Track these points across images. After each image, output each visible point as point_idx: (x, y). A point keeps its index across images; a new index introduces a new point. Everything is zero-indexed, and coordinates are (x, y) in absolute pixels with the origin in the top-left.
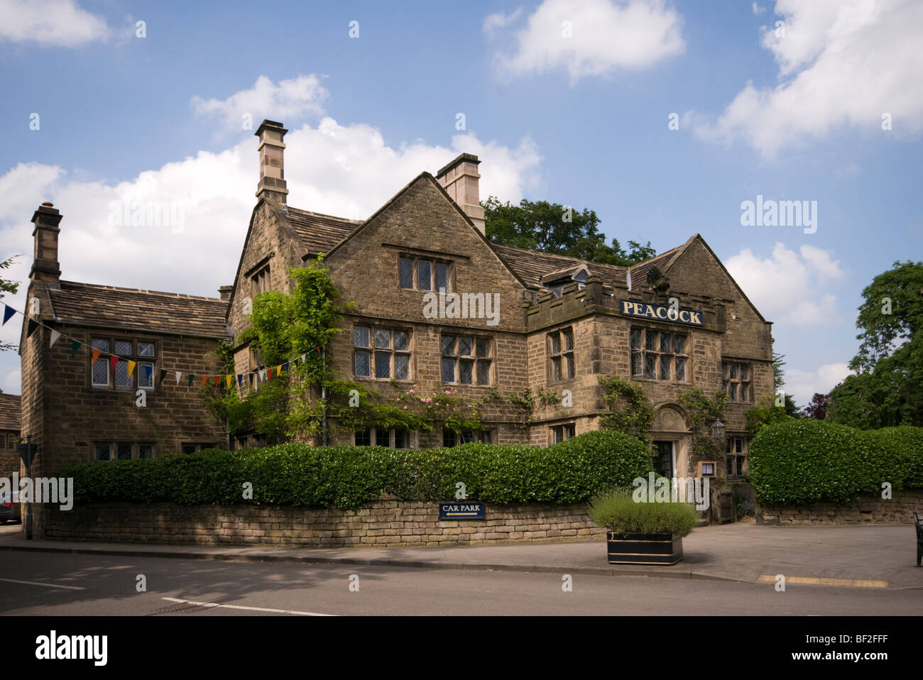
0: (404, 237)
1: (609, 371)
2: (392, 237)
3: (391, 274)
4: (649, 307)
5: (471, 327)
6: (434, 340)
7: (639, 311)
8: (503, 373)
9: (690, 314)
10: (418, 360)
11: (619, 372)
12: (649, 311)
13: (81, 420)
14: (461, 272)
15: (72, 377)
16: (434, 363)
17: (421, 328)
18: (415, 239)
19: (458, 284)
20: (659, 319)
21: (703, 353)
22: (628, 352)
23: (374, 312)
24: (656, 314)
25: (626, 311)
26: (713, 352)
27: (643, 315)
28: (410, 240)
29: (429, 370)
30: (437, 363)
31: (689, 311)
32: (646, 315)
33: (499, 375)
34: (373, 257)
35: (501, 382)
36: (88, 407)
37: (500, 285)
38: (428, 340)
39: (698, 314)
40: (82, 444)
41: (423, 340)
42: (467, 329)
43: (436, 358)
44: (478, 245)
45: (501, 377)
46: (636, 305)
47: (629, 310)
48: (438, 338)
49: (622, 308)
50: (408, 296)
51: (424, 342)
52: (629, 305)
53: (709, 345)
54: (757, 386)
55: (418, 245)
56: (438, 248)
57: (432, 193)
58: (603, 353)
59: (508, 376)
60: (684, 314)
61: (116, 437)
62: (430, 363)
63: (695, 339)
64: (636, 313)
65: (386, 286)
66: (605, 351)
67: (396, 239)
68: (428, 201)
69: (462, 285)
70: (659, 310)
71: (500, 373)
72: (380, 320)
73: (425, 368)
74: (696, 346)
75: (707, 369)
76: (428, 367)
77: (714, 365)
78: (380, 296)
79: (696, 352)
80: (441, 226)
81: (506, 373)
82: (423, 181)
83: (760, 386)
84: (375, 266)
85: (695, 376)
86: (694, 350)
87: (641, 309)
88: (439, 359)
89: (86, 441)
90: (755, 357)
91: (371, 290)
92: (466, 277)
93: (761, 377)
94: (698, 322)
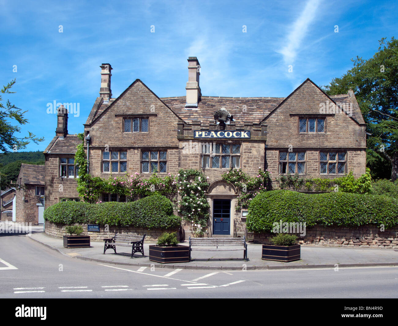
0: (126, 110)
1: (186, 166)
2: (120, 111)
3: (119, 127)
4: (213, 132)
5: (156, 147)
6: (137, 154)
7: (205, 135)
8: (171, 166)
9: (241, 133)
10: (129, 164)
11: (192, 166)
12: (212, 134)
14: (152, 121)
16: (137, 164)
17: (131, 150)
18: (130, 110)
19: (150, 127)
20: (219, 138)
21: (251, 152)
22: (198, 156)
24: (217, 135)
25: (197, 136)
26: (258, 151)
27: (208, 136)
28: (128, 111)
29: (134, 168)
30: (138, 164)
31: (240, 131)
32: (210, 137)
33: (169, 168)
34: (111, 121)
35: (169, 171)
37: (172, 125)
38: (135, 154)
39: (247, 132)
41: (132, 154)
42: (154, 148)
43: (137, 162)
44: (162, 108)
45: (170, 169)
46: (204, 133)
47: (199, 135)
48: (139, 153)
49: (195, 135)
50: (126, 136)
51: (132, 155)
52: (199, 133)
53: (255, 147)
54: (350, 164)
55: (132, 113)
56: (141, 113)
57: (141, 88)
58: (183, 158)
59: (174, 168)
60: (237, 134)
61: (67, 196)
62: (135, 164)
63: (244, 145)
64: (203, 136)
65: (116, 133)
66: (184, 157)
67: (121, 112)
68: (138, 92)
69: (153, 128)
70: (218, 133)
71: (170, 167)
72: (114, 148)
73: (132, 167)
74: (245, 149)
75: (252, 161)
76: (134, 166)
77: (259, 158)
78: (113, 138)
79: (245, 152)
80: (144, 102)
81: (173, 167)
82: (137, 83)
83: (354, 164)
84: (112, 125)
85: (243, 165)
86: (243, 151)
87: (207, 134)
88: (139, 163)
89: (58, 198)
90: (350, 146)
91: (110, 136)
92: (155, 123)
93: (355, 158)
94: (247, 136)
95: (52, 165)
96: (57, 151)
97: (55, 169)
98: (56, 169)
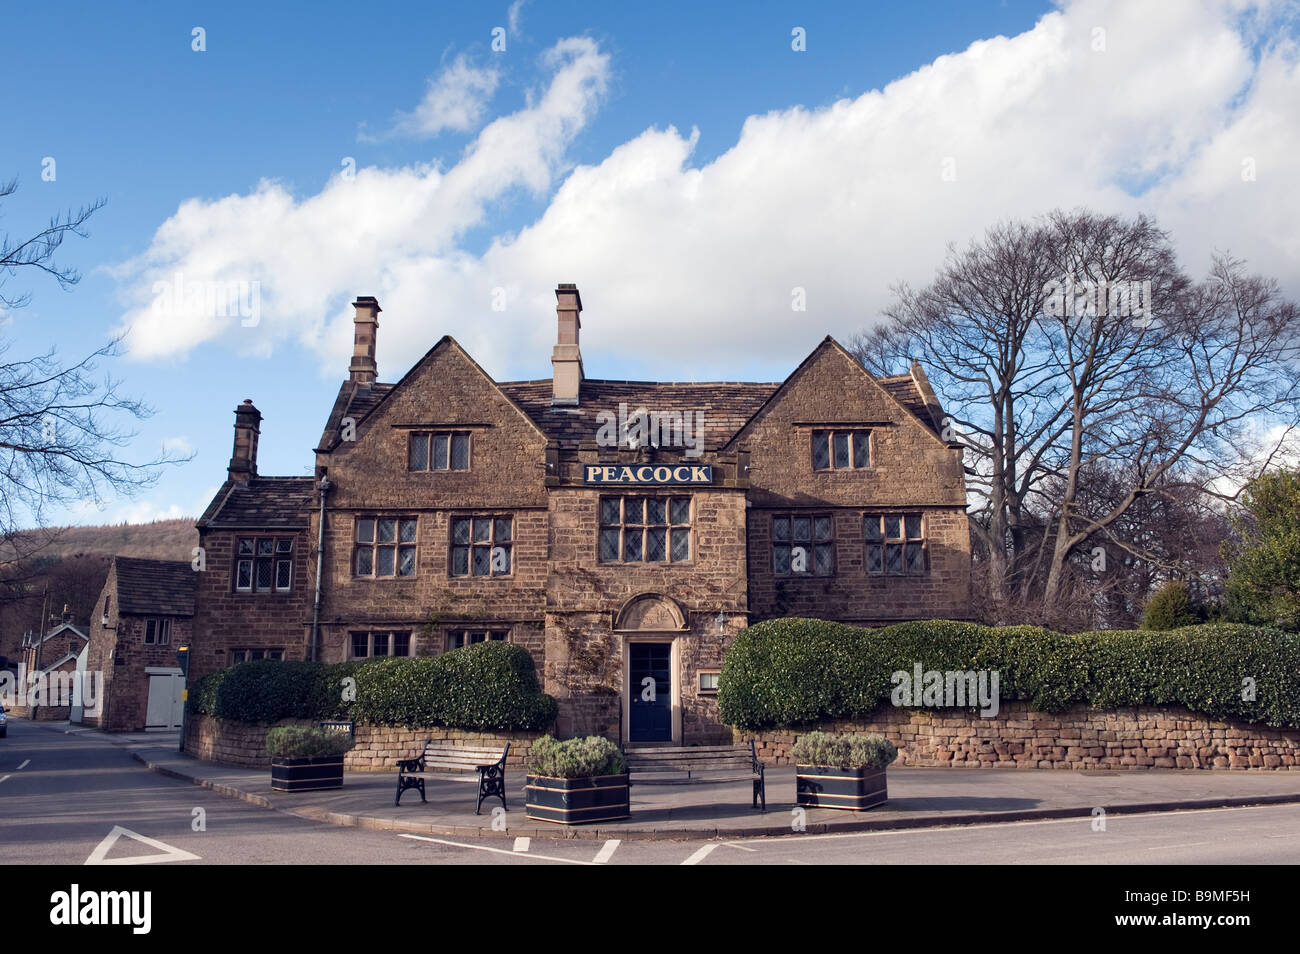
0: (416, 413)
1: (564, 555)
2: (404, 416)
3: (399, 457)
4: (627, 470)
5: (488, 506)
6: (442, 527)
7: (610, 477)
8: (523, 559)
9: (691, 471)
10: (422, 553)
12: (625, 474)
13: (222, 626)
14: (480, 442)
15: (218, 581)
16: (439, 553)
17: (427, 515)
18: (428, 413)
19: (475, 457)
20: (640, 483)
21: (715, 520)
22: (594, 530)
23: (378, 503)
24: (636, 476)
25: (591, 479)
26: (732, 517)
27: (616, 480)
28: (423, 415)
29: (434, 563)
30: (444, 554)
31: (689, 467)
32: (621, 480)
33: (521, 561)
34: (381, 442)
35: (521, 570)
36: (228, 612)
38: (436, 527)
39: (705, 468)
40: (221, 652)
41: (429, 527)
42: (481, 510)
43: (442, 547)
45: (521, 565)
46: (606, 469)
47: (595, 477)
48: (446, 523)
49: (586, 475)
51: (430, 530)
52: (595, 471)
53: (725, 508)
55: (431, 420)
56: (454, 420)
60: (682, 474)
61: (249, 644)
62: (436, 554)
63: (698, 502)
64: (606, 478)
67: (407, 418)
69: (480, 458)
70: (640, 472)
71: (520, 559)
72: (383, 511)
74: (700, 512)
75: (719, 541)
76: (433, 559)
77: (733, 534)
79: (701, 520)
80: (461, 393)
82: (445, 345)
83: (942, 545)
84: (383, 451)
86: (698, 517)
87: (613, 474)
88: (446, 549)
89: (224, 649)
90: (932, 502)
92: (486, 446)
94: (704, 479)
95: (217, 560)
96: (230, 519)
97: (223, 569)
98: (227, 569)
